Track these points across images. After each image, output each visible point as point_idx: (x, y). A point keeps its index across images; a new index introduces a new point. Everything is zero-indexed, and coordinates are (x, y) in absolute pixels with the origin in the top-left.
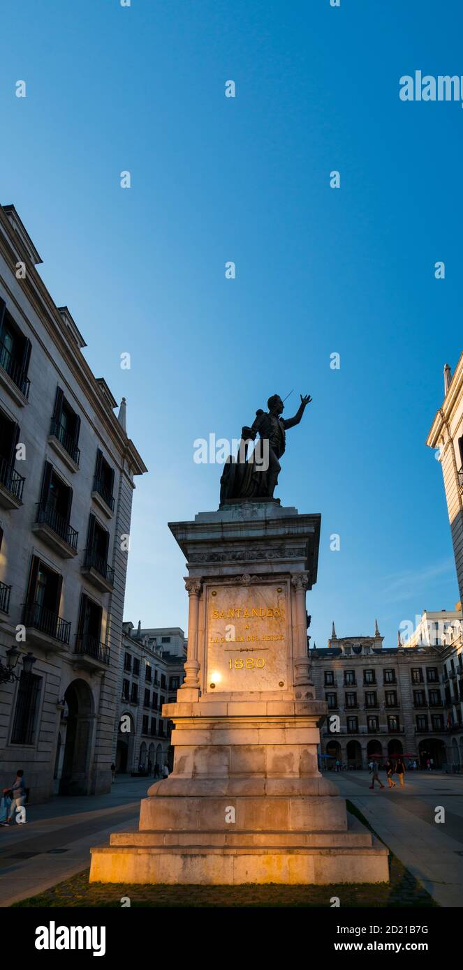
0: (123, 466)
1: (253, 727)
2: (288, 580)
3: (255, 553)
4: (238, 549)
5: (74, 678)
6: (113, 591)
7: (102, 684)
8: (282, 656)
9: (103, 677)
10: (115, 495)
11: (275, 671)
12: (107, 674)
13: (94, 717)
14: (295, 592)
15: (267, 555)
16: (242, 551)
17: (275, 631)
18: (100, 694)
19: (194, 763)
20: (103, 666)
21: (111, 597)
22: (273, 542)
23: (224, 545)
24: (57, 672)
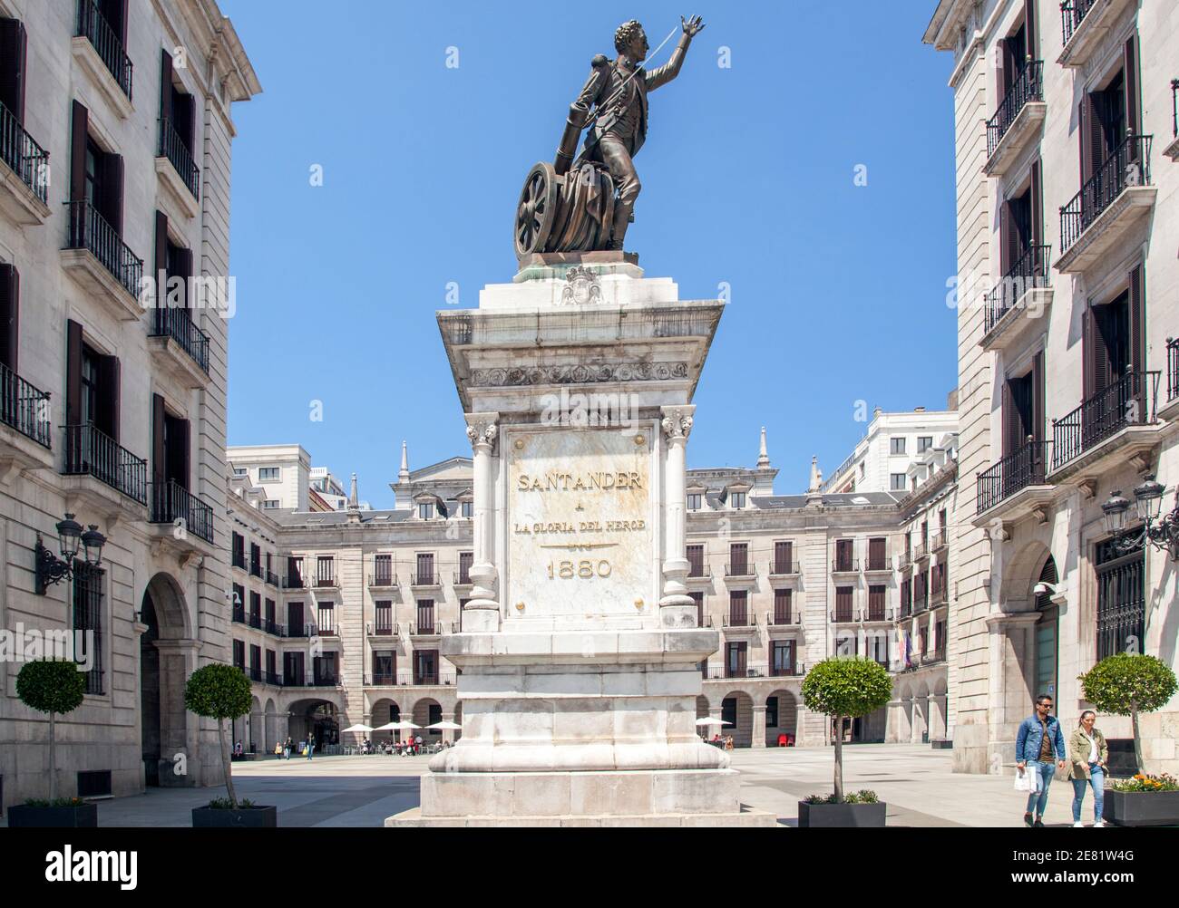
0: (210, 85)
1: (592, 671)
2: (656, 422)
3: (596, 368)
4: (565, 360)
5: (154, 572)
6: (210, 387)
7: (200, 582)
8: (641, 557)
9: (201, 567)
10: (199, 159)
11: (629, 580)
12: (208, 563)
13: (191, 646)
14: (668, 443)
15: (617, 374)
16: (573, 366)
17: (631, 513)
18: (198, 602)
19: (496, 726)
20: (203, 546)
21: (202, 398)
22: (631, 350)
23: (537, 353)
24: (127, 560)
